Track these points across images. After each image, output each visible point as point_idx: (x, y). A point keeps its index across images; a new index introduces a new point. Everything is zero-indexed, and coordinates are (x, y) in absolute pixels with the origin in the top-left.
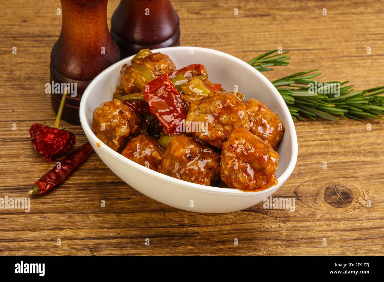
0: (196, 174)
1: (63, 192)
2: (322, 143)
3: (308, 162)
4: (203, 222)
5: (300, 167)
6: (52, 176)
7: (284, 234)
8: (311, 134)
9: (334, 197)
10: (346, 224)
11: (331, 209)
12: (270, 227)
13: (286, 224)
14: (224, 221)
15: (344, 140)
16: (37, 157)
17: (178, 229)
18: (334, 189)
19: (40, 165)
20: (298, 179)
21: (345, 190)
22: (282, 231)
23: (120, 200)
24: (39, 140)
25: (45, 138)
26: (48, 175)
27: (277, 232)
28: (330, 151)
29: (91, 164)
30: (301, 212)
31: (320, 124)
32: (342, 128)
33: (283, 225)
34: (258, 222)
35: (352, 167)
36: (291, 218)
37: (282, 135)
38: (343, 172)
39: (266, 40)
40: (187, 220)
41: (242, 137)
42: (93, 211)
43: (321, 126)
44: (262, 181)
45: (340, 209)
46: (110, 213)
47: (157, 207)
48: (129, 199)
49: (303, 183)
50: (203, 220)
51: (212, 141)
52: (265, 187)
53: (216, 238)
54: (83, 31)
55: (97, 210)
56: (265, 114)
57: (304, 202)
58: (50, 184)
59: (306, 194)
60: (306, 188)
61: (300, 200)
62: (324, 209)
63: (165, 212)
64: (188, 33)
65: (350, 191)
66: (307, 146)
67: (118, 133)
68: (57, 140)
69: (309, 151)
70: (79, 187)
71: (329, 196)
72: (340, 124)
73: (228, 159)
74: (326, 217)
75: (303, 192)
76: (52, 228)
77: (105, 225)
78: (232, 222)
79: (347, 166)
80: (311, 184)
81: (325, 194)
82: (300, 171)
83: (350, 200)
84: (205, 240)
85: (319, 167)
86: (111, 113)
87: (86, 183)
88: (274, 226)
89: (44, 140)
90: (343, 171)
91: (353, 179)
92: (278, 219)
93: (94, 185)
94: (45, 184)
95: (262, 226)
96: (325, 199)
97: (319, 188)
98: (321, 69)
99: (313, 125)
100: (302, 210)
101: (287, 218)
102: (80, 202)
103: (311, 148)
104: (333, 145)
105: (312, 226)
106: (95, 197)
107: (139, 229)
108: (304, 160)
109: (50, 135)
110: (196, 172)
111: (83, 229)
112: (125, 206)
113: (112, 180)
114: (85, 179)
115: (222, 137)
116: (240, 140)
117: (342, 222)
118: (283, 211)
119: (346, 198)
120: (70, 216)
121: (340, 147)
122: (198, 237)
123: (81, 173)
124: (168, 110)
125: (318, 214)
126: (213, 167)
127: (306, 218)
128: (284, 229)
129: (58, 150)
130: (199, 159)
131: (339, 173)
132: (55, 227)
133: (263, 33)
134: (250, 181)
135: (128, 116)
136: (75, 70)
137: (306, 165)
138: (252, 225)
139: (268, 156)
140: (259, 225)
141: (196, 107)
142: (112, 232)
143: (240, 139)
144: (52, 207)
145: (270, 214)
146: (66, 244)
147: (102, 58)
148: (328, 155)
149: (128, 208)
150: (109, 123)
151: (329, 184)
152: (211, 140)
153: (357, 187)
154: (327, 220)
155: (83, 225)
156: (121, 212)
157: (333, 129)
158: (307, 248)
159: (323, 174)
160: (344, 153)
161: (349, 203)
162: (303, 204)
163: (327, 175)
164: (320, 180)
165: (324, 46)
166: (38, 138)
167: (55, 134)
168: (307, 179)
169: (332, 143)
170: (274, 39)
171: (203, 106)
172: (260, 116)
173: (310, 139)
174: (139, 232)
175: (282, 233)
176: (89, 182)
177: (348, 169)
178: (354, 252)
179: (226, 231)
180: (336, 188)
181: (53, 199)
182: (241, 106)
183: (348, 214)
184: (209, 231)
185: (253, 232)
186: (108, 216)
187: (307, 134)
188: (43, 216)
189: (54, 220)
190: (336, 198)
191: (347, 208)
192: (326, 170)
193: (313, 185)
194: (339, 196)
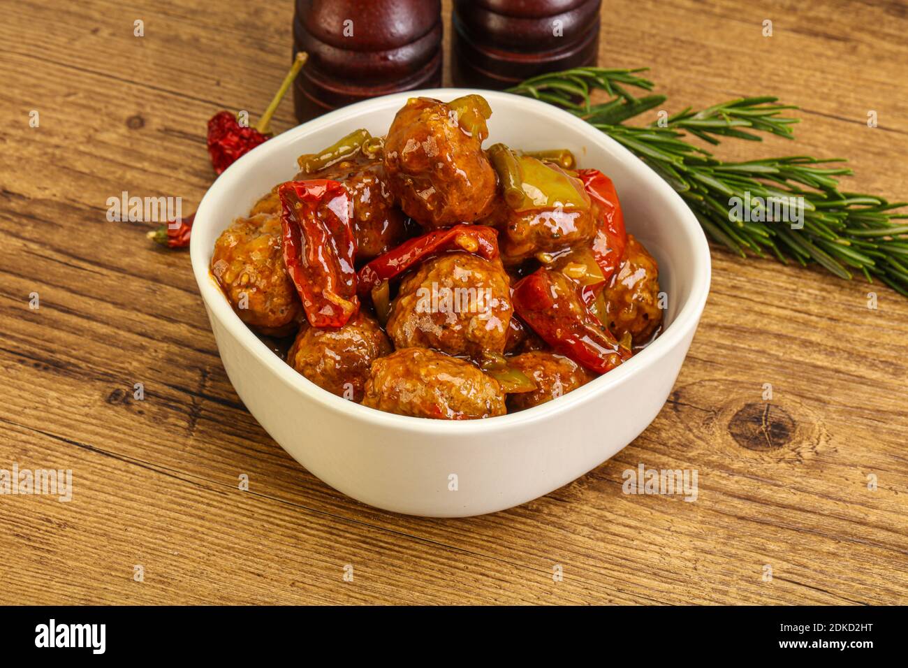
2: (796, 317)
3: (742, 343)
5: (719, 350)
8: (783, 293)
9: (751, 426)
10: (743, 483)
11: (730, 446)
15: (847, 324)
20: (699, 369)
21: (783, 419)
28: (803, 337)
31: (815, 280)
32: (858, 300)
35: (830, 381)
38: (803, 385)
39: (807, 86)
43: (815, 284)
45: (749, 451)
57: (682, 416)
59: (697, 404)
60: (703, 392)
61: (678, 411)
62: (717, 441)
65: (794, 425)
66: (760, 314)
69: (758, 325)
71: (742, 421)
72: (858, 291)
74: (710, 458)
75: (693, 398)
79: (820, 375)
80: (721, 387)
81: (737, 414)
82: (713, 357)
83: (782, 441)
85: (759, 361)
90: (805, 383)
91: (816, 403)
96: (730, 424)
97: (731, 402)
99: (800, 278)
100: (669, 430)
103: (765, 321)
104: (815, 327)
105: (669, 465)
108: (736, 337)
117: (736, 478)
119: (775, 435)
121: (828, 336)
125: (697, 449)
127: (666, 448)
131: (793, 383)
132: (163, 313)
133: (811, 72)
137: (734, 349)
146: (165, 348)
148: (792, 343)
151: (758, 399)
153: (814, 421)
157: (837, 296)
158: (631, 504)
159: (759, 375)
160: (829, 349)
161: (776, 447)
162: (679, 420)
164: (745, 385)
168: (718, 375)
169: (817, 323)
170: (825, 90)
173: (776, 303)
177: (817, 382)
178: (722, 540)
183: (759, 465)
187: (776, 292)
188: (153, 288)
189: (170, 299)
190: (755, 430)
191: (765, 453)
192: (769, 371)
193: (723, 390)
194: (763, 428)
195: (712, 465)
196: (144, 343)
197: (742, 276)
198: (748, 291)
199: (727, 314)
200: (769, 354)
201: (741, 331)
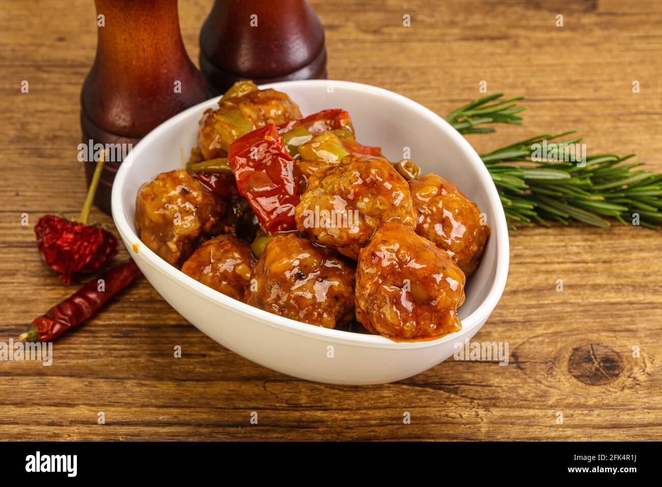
0: (308, 306)
1: (86, 340)
2: (577, 268)
3: (545, 300)
4: (335, 403)
5: (529, 310)
6: (67, 309)
7: (483, 430)
8: (557, 251)
9: (587, 366)
10: (603, 415)
11: (578, 387)
12: (458, 416)
13: (489, 411)
14: (373, 402)
15: (619, 263)
16: (46, 277)
17: (286, 414)
18: (589, 352)
19: (51, 290)
20: (522, 330)
21: (609, 354)
22: (479, 423)
23: (187, 358)
24: (47, 243)
25: (58, 239)
26: (60, 308)
27: (470, 426)
28: (590, 283)
29: (143, 291)
30: (521, 392)
31: (577, 234)
32: (618, 242)
33: (484, 413)
34: (438, 405)
35: (629, 312)
36: (500, 400)
37: (484, 242)
38: (610, 321)
40: (304, 397)
41: (396, 238)
42: (134, 374)
43: (578, 237)
44: (428, 322)
45: (595, 387)
46: (166, 380)
47: (253, 372)
48: (204, 356)
49: (532, 338)
50: (336, 398)
51: (342, 247)
52: (433, 335)
53: (354, 433)
54: (131, 45)
55: (143, 373)
56: (449, 202)
57: (528, 372)
58: (61, 324)
59: (534, 359)
60: (535, 348)
61: (522, 369)
62: (566, 386)
63: (268, 381)
64: (354, 65)
65: (619, 356)
66: (548, 272)
67: (177, 229)
68: (79, 243)
70: (115, 332)
71: (577, 364)
72: (614, 234)
73: (366, 278)
74: (567, 401)
75: (529, 355)
76: (55, 403)
77: (153, 401)
78: (388, 404)
79: (619, 310)
80: (547, 340)
81: (570, 359)
82: (528, 317)
83: (616, 372)
84: (334, 435)
85: (566, 310)
86: (167, 192)
87: (129, 325)
88: (466, 414)
89: (55, 242)
90: (610, 319)
91: (628, 334)
92: (475, 401)
93: (144, 329)
94: (51, 323)
95: (443, 413)
96: (569, 369)
97: (561, 349)
98: (592, 134)
99: (563, 235)
100: (523, 387)
101: (493, 401)
102: (113, 359)
103: (554, 277)
104: (596, 272)
105: (538, 416)
106: (143, 350)
107: (215, 410)
108: (538, 296)
109: (66, 234)
110: (309, 302)
111: (112, 406)
112: (194, 368)
113: (179, 321)
114: (129, 318)
115: (359, 238)
116: (390, 245)
117: (596, 412)
118: (487, 388)
119: (608, 369)
120: (91, 383)
121: (609, 276)
122: (320, 430)
123: (123, 307)
124: (269, 188)
125: (553, 396)
126: (343, 296)
127: (528, 402)
128: (485, 420)
129: (83, 263)
130: (316, 279)
131: (601, 322)
132: (60, 401)
133: (492, 69)
134: (405, 321)
135: (198, 199)
136: (120, 118)
137: (541, 306)
138: (425, 412)
139: (441, 275)
140: (439, 411)
141: (317, 183)
142: (163, 414)
143: (391, 242)
144: (61, 365)
145: (461, 393)
146: (76, 431)
147: (169, 98)
148: (584, 289)
149: (198, 372)
150: (161, 211)
151: (581, 342)
152: (339, 243)
153: (633, 349)
154: (568, 406)
155: (112, 400)
156: (184, 378)
157: (601, 243)
159: (572, 323)
160: (615, 287)
161: (614, 378)
162: (526, 376)
163: (579, 326)
164: (565, 333)
165: (603, 93)
166: (47, 239)
167: (76, 233)
168: (539, 331)
169: (595, 268)
170: (510, 80)
171: (328, 180)
172: (440, 205)
173: (556, 260)
174: (212, 416)
175: (481, 427)
176: (135, 322)
177: (619, 316)
179: (375, 420)
180: (593, 349)
181: (64, 352)
182: (397, 182)
183: (609, 397)
184: (344, 420)
185: (425, 424)
186: (160, 386)
187: (551, 251)
188: (42, 381)
189: (61, 388)
190: (591, 368)
191: (608, 386)
192: (578, 317)
193: (550, 342)
194: (596, 365)
195: (572, 406)
196: (56, 432)
197: (518, 245)
198: (529, 256)
199: (521, 279)
200: (571, 303)
201: (540, 290)
